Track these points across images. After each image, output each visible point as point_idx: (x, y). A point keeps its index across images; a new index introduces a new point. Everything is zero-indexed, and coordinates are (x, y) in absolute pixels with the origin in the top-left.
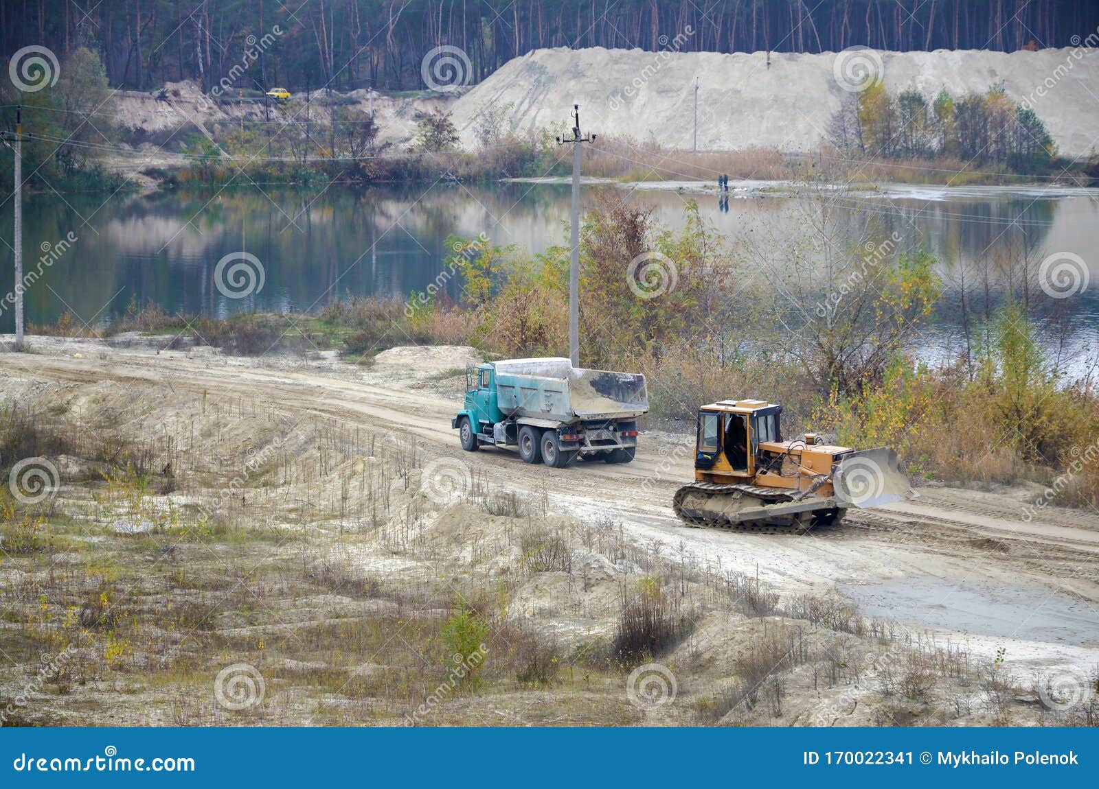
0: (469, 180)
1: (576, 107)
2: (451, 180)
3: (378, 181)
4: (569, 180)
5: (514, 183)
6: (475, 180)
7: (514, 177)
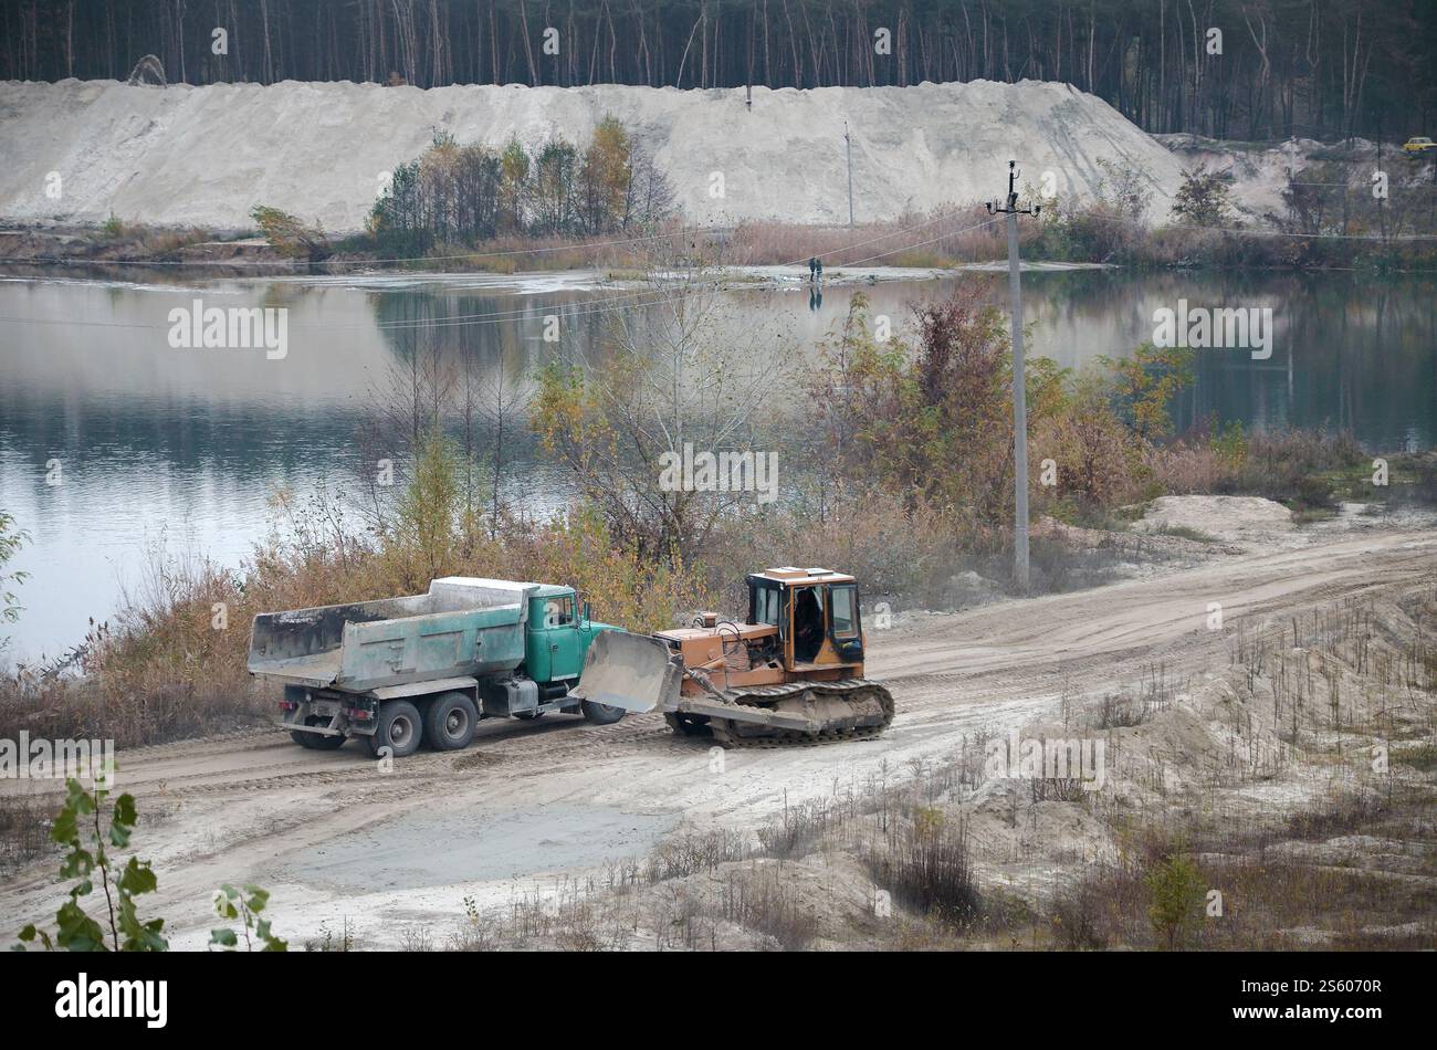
0: (1160, 267)
1: (1012, 165)
2: (1184, 267)
3: (1284, 268)
4: (1024, 266)
5: (1099, 262)
6: (1151, 267)
7: (1099, 270)
